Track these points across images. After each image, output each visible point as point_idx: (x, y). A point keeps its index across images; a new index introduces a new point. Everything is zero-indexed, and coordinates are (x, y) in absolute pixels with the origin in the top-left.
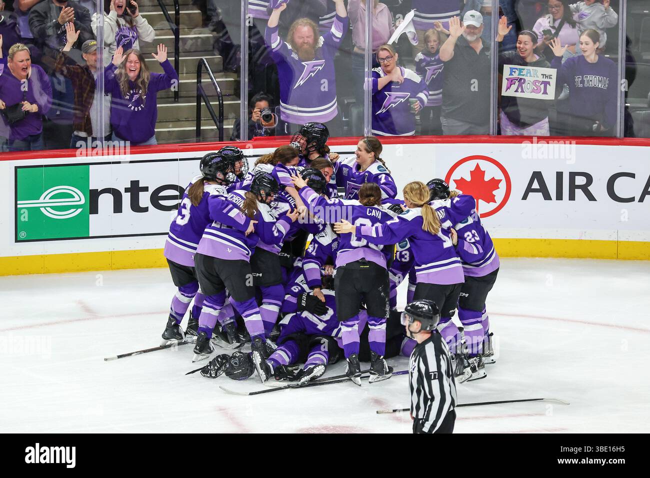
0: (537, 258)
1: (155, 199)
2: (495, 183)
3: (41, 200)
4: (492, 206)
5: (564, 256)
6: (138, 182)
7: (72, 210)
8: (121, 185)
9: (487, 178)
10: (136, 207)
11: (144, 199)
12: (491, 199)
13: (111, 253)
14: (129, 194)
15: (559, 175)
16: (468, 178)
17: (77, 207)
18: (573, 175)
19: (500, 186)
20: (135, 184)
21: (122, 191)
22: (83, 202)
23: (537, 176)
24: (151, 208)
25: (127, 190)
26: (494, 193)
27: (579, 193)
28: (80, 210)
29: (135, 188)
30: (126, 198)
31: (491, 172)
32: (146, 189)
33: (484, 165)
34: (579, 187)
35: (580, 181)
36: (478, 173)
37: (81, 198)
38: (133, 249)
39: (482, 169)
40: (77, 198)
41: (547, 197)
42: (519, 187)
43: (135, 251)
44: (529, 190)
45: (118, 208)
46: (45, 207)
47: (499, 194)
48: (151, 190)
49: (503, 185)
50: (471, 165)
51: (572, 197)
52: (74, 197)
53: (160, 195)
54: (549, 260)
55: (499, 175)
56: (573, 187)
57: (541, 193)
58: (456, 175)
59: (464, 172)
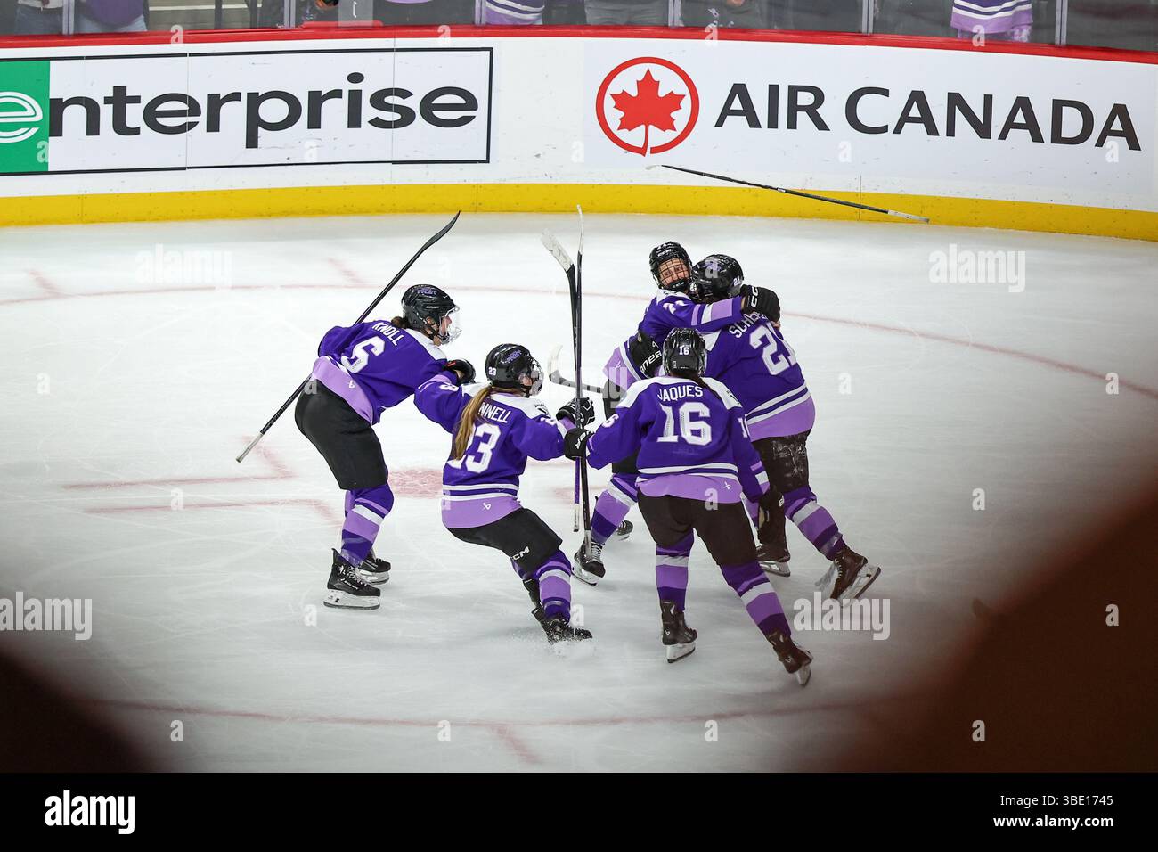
0: (737, 217)
1: (151, 115)
2: (674, 101)
4: (670, 136)
5: (778, 215)
6: (124, 88)
7: (23, 130)
8: (99, 93)
9: (662, 93)
10: (121, 127)
11: (134, 116)
12: (667, 124)
13: (82, 198)
14: (111, 107)
15: (774, 90)
16: (634, 92)
17: (29, 125)
18: (794, 90)
19: (682, 104)
20: (120, 91)
21: (101, 102)
22: (39, 117)
23: (739, 90)
24: (145, 129)
25: (107, 100)
26: (673, 115)
27: (802, 117)
28: (34, 130)
29: (120, 98)
30: (106, 113)
31: (669, 84)
32: (136, 100)
33: (658, 72)
34: (803, 108)
35: (805, 99)
36: (648, 84)
37: (36, 112)
38: (114, 191)
39: (656, 78)
40: (30, 112)
41: (754, 123)
42: (711, 106)
43: (118, 196)
44: (727, 111)
45: (93, 128)
47: (681, 117)
48: (145, 102)
49: (686, 104)
50: (638, 72)
51: (792, 124)
52: (25, 110)
53: (158, 109)
54: (755, 220)
55: (680, 88)
56: (794, 108)
57: (745, 117)
58: (615, 87)
59: (627, 83)
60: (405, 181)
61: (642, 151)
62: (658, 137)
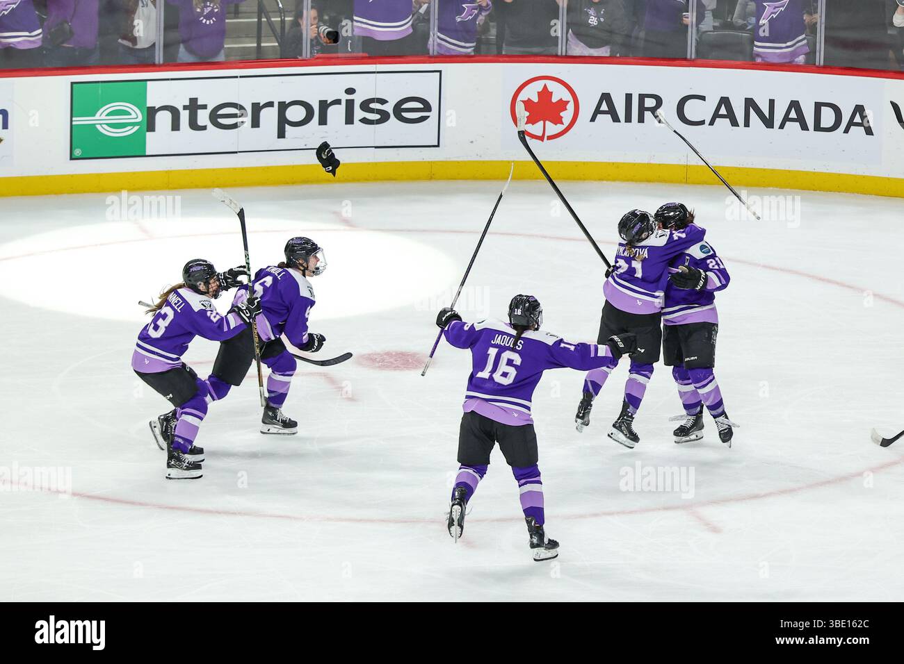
0: (605, 182)
1: (214, 117)
2: (562, 105)
3: (97, 117)
4: (559, 128)
5: (632, 180)
6: (196, 99)
7: (129, 128)
8: (180, 102)
9: (555, 99)
10: (194, 125)
11: (203, 117)
12: (558, 121)
13: (168, 172)
14: (188, 111)
15: (629, 97)
16: (536, 99)
17: (133, 124)
18: (642, 97)
19: (567, 107)
20: (193, 101)
21: (181, 109)
22: (140, 119)
23: (606, 97)
24: (210, 126)
25: (185, 108)
26: (562, 114)
27: (648, 114)
28: (136, 128)
29: (194, 106)
30: (185, 116)
31: (559, 93)
32: (204, 107)
33: (552, 86)
34: (648, 109)
35: (650, 103)
36: (545, 94)
37: (138, 116)
38: (190, 168)
39: (550, 90)
40: (134, 115)
41: (616, 119)
42: (587, 109)
43: (192, 171)
44: (598, 111)
45: (176, 126)
46: (100, 124)
47: (567, 116)
48: (210, 108)
49: (571, 107)
50: (538, 86)
51: (641, 120)
52: (131, 114)
53: (219, 113)
54: (617, 183)
55: (566, 96)
56: (642, 109)
57: (610, 115)
58: (523, 96)
59: (531, 93)
60: (383, 160)
61: (541, 138)
62: (552, 129)
